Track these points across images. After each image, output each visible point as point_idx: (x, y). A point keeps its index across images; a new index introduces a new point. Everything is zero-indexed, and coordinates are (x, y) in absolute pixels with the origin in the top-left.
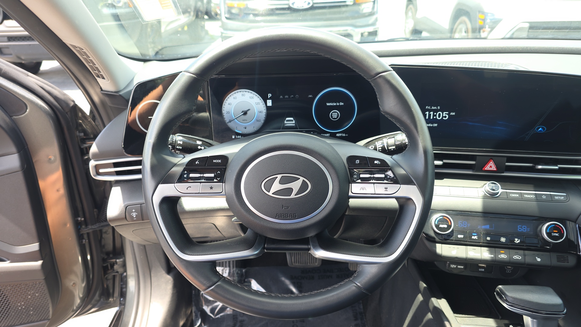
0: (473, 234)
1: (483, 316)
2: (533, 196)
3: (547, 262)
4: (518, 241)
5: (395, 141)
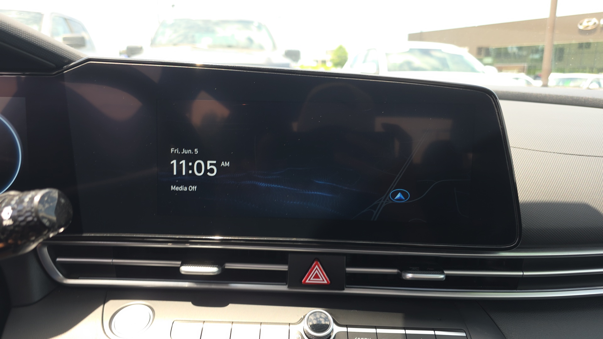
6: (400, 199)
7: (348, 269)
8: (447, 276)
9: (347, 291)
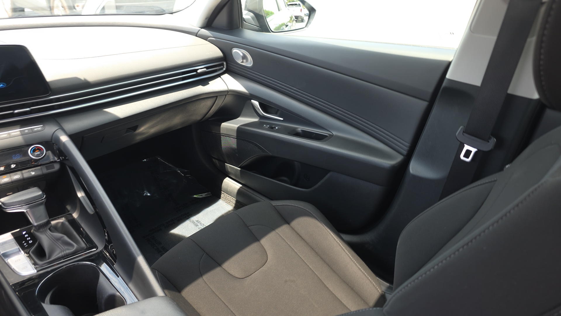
2: (19, 133)
3: (39, 173)
4: (14, 166)
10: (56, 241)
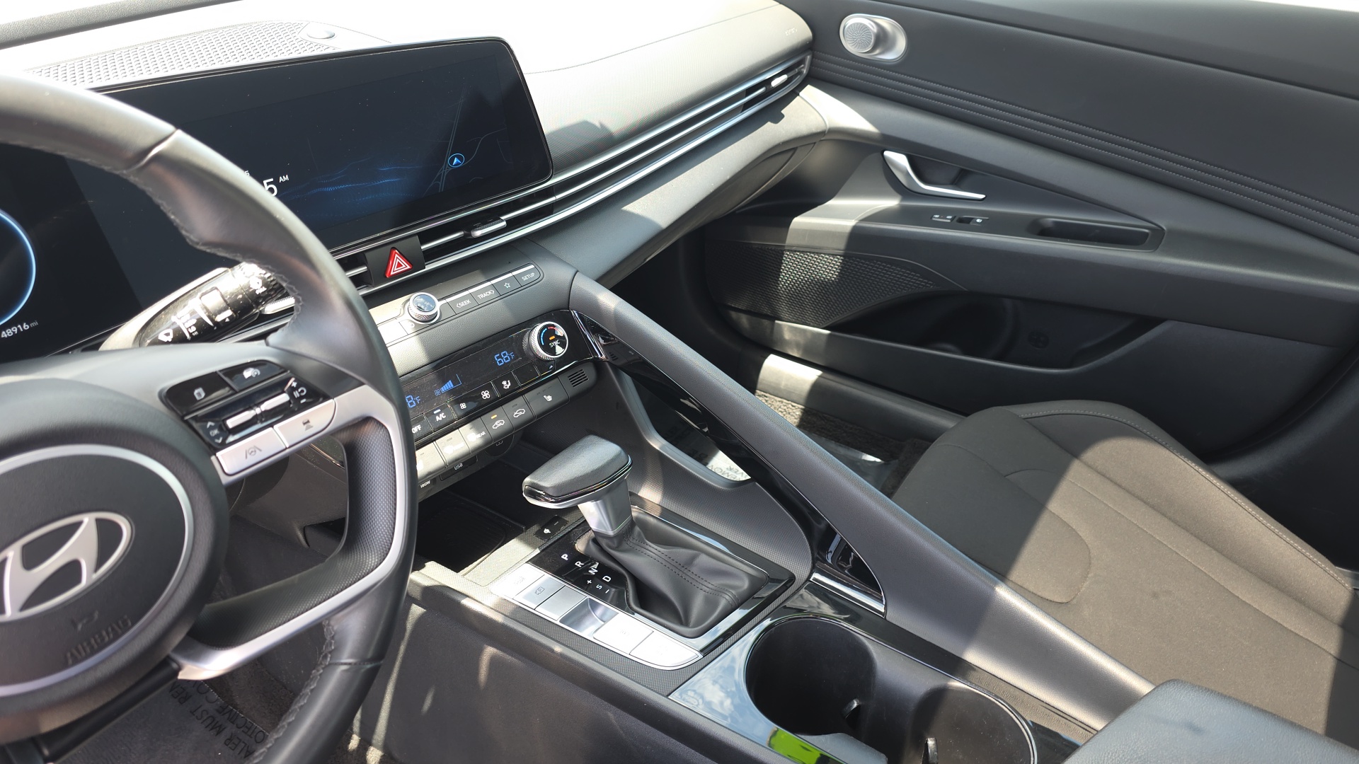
0: (435, 412)
1: (500, 543)
2: (491, 293)
3: (562, 397)
4: (507, 383)
5: (223, 297)
6: (457, 164)
7: (423, 247)
8: (508, 221)
9: (428, 268)
10: (683, 569)
